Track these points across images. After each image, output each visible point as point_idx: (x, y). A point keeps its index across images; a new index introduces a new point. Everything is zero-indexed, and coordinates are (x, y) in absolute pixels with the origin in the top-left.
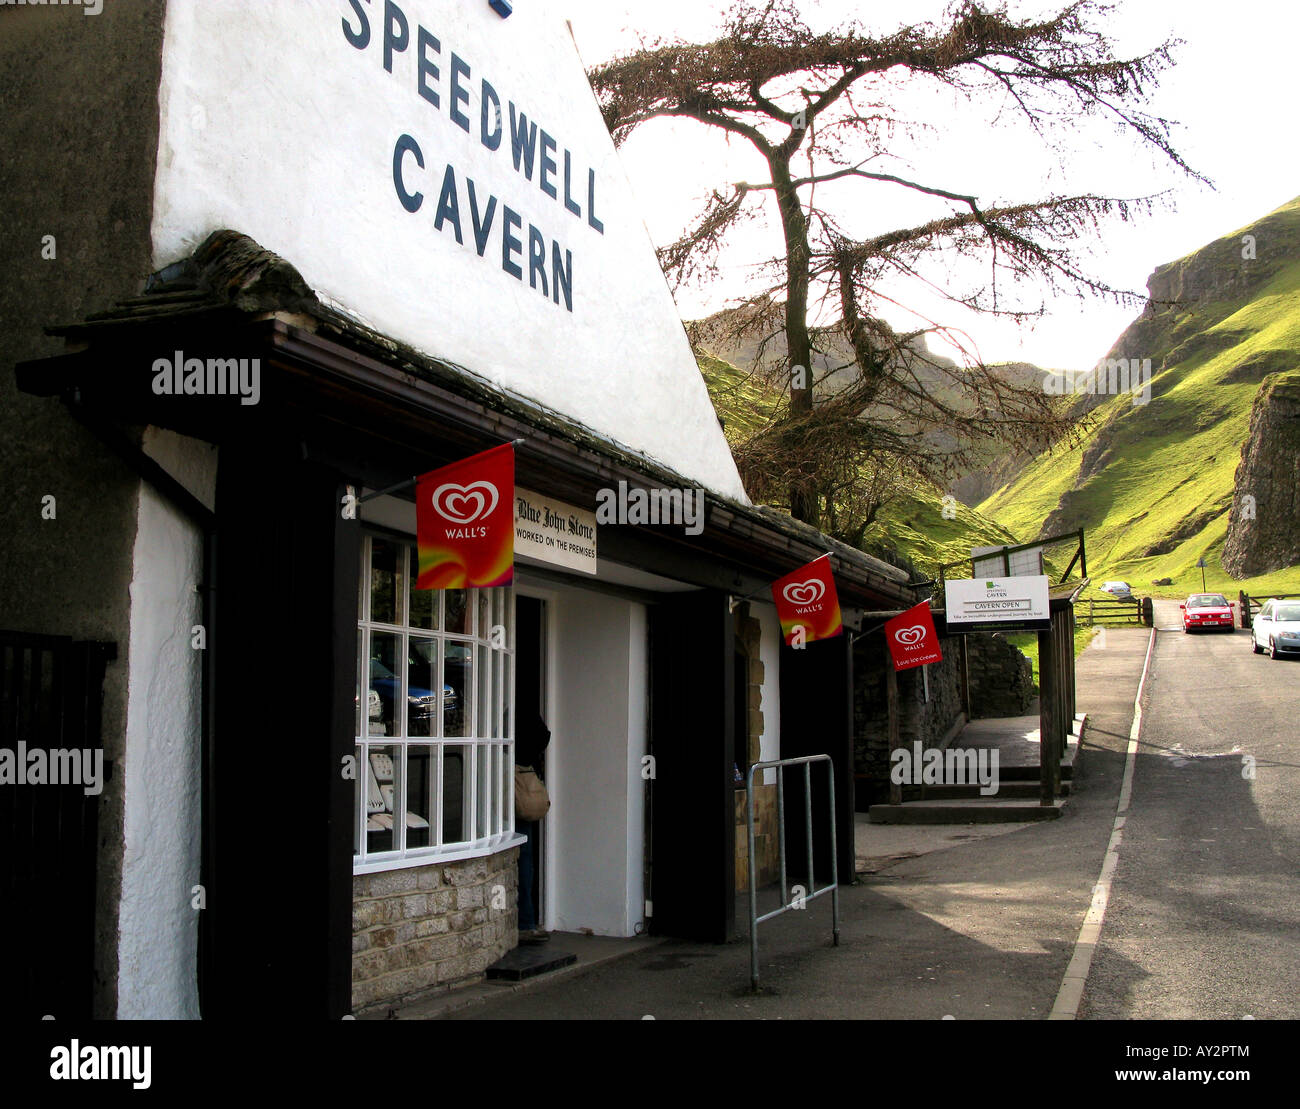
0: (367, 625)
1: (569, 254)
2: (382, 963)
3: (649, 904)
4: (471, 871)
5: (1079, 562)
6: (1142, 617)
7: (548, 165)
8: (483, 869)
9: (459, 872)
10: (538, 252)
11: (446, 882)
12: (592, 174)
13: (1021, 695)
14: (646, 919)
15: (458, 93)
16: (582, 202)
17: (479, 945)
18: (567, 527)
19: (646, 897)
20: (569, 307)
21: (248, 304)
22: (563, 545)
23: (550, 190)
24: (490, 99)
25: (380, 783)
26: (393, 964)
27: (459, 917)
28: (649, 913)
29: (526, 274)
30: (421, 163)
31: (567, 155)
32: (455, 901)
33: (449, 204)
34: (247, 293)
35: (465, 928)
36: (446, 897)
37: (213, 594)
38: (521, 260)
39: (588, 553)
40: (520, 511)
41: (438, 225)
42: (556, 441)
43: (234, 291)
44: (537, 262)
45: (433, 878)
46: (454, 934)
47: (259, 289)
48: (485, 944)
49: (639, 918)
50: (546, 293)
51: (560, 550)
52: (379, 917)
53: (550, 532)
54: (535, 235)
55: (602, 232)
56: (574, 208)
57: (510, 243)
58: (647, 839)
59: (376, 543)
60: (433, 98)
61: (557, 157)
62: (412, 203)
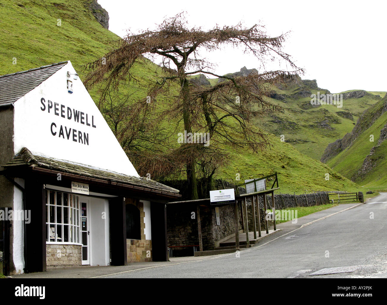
0: (49, 205)
1: (88, 134)
2: (53, 259)
3: (111, 259)
4: (69, 247)
5: (276, 183)
6: (358, 199)
7: (82, 118)
8: (72, 247)
9: (67, 246)
10: (80, 136)
11: (64, 248)
12: (93, 116)
13: (264, 224)
14: (110, 263)
15: (63, 111)
16: (91, 123)
17: (71, 260)
18: (82, 187)
19: (110, 258)
20: (88, 144)
21: (29, 164)
22: (82, 190)
23: (83, 123)
24: (69, 110)
25: (53, 232)
26: (55, 260)
27: (67, 254)
28: (111, 261)
29: (78, 141)
30: (56, 127)
31: (87, 115)
32: (66, 251)
33: (62, 132)
34: (29, 162)
35: (68, 256)
36: (64, 250)
37: (25, 201)
38: (77, 138)
39: (87, 191)
40: (73, 185)
41: (60, 136)
42: (76, 175)
43: (27, 162)
44: (80, 138)
45: (62, 247)
46: (66, 257)
47: (30, 162)
48: (73, 260)
49: (109, 262)
50: (82, 143)
51: (81, 191)
52: (52, 251)
53: (79, 188)
54: (80, 132)
55: (96, 127)
56: (88, 125)
57: (74, 135)
58: (110, 247)
59: (50, 191)
60: (58, 114)
61: (84, 116)
62: (54, 134)
